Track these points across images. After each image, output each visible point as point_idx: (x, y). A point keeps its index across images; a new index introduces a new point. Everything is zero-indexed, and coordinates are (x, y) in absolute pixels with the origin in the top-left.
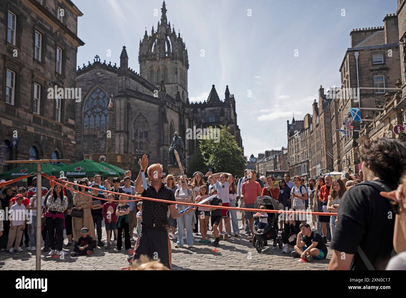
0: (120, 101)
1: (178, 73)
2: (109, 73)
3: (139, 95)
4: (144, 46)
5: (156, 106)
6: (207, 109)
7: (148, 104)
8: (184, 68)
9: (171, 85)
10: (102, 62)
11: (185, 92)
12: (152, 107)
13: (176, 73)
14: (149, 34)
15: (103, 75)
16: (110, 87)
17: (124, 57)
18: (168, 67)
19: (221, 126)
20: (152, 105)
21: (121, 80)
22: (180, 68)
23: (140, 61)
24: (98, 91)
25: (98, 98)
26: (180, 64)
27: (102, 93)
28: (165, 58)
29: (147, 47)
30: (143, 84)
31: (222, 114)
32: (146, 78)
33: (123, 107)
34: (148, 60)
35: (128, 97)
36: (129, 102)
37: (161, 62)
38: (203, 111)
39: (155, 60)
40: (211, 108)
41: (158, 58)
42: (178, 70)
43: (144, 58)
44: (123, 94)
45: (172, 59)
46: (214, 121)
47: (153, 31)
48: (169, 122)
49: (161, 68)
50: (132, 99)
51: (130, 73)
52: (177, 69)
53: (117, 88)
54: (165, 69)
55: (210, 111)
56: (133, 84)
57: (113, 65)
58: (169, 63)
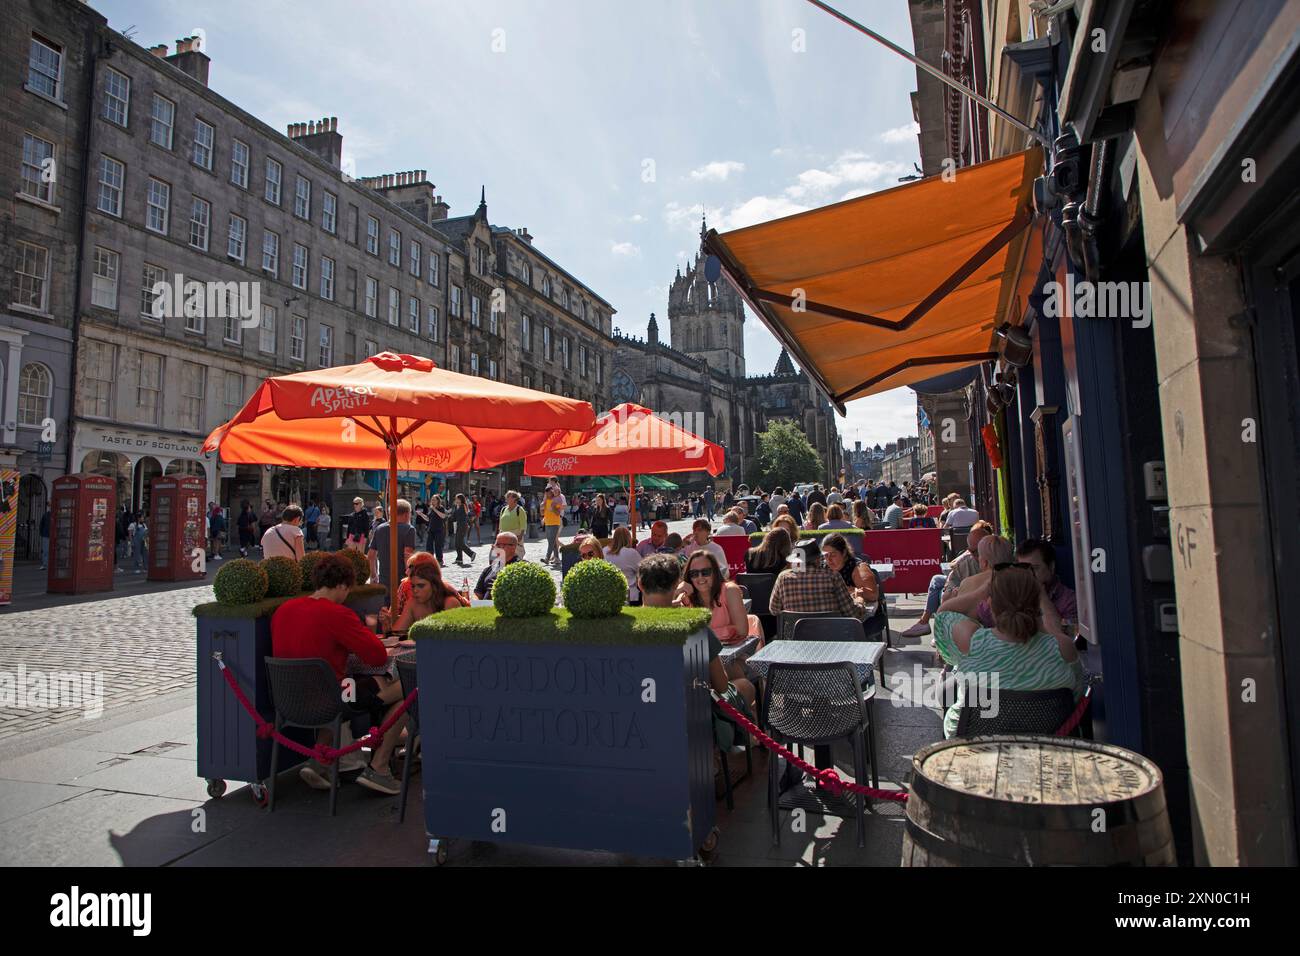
0: (650, 389)
1: (729, 333)
2: (633, 350)
3: (675, 380)
4: (676, 294)
5: (697, 395)
6: (773, 387)
7: (687, 391)
8: (738, 323)
9: (716, 352)
10: (624, 336)
11: (739, 359)
12: (692, 396)
13: (726, 332)
14: (684, 273)
15: (625, 354)
16: (637, 369)
17: (653, 328)
18: (713, 324)
19: (787, 420)
20: (692, 393)
21: (650, 360)
22: (732, 325)
23: (671, 316)
24: (619, 375)
25: (620, 385)
26: (731, 318)
27: (625, 378)
28: (708, 310)
29: (681, 293)
30: (678, 361)
31: (795, 393)
32: (680, 348)
33: (653, 397)
34: (683, 314)
35: (658, 382)
36: (662, 389)
37: (702, 318)
38: (767, 390)
39: (692, 313)
40: (780, 385)
41: (697, 311)
42: (729, 328)
43: (677, 311)
44: (653, 379)
45: (719, 312)
46: (784, 405)
47: (688, 268)
48: (717, 416)
49: (702, 325)
50: (665, 385)
51: (661, 349)
52: (726, 327)
53: (645, 371)
54: (709, 326)
55: (778, 389)
56: (665, 362)
57: (638, 339)
58: (714, 317)
